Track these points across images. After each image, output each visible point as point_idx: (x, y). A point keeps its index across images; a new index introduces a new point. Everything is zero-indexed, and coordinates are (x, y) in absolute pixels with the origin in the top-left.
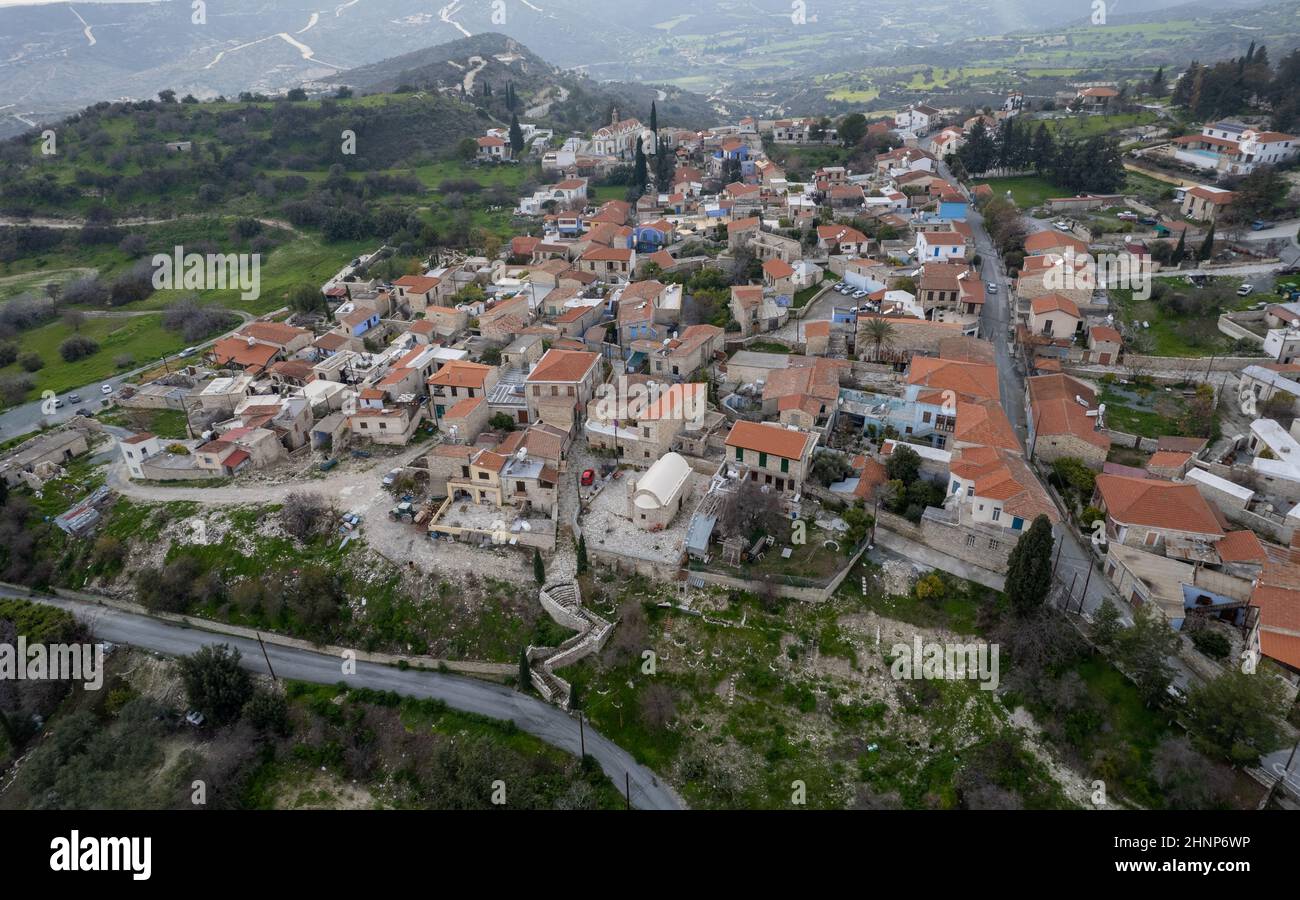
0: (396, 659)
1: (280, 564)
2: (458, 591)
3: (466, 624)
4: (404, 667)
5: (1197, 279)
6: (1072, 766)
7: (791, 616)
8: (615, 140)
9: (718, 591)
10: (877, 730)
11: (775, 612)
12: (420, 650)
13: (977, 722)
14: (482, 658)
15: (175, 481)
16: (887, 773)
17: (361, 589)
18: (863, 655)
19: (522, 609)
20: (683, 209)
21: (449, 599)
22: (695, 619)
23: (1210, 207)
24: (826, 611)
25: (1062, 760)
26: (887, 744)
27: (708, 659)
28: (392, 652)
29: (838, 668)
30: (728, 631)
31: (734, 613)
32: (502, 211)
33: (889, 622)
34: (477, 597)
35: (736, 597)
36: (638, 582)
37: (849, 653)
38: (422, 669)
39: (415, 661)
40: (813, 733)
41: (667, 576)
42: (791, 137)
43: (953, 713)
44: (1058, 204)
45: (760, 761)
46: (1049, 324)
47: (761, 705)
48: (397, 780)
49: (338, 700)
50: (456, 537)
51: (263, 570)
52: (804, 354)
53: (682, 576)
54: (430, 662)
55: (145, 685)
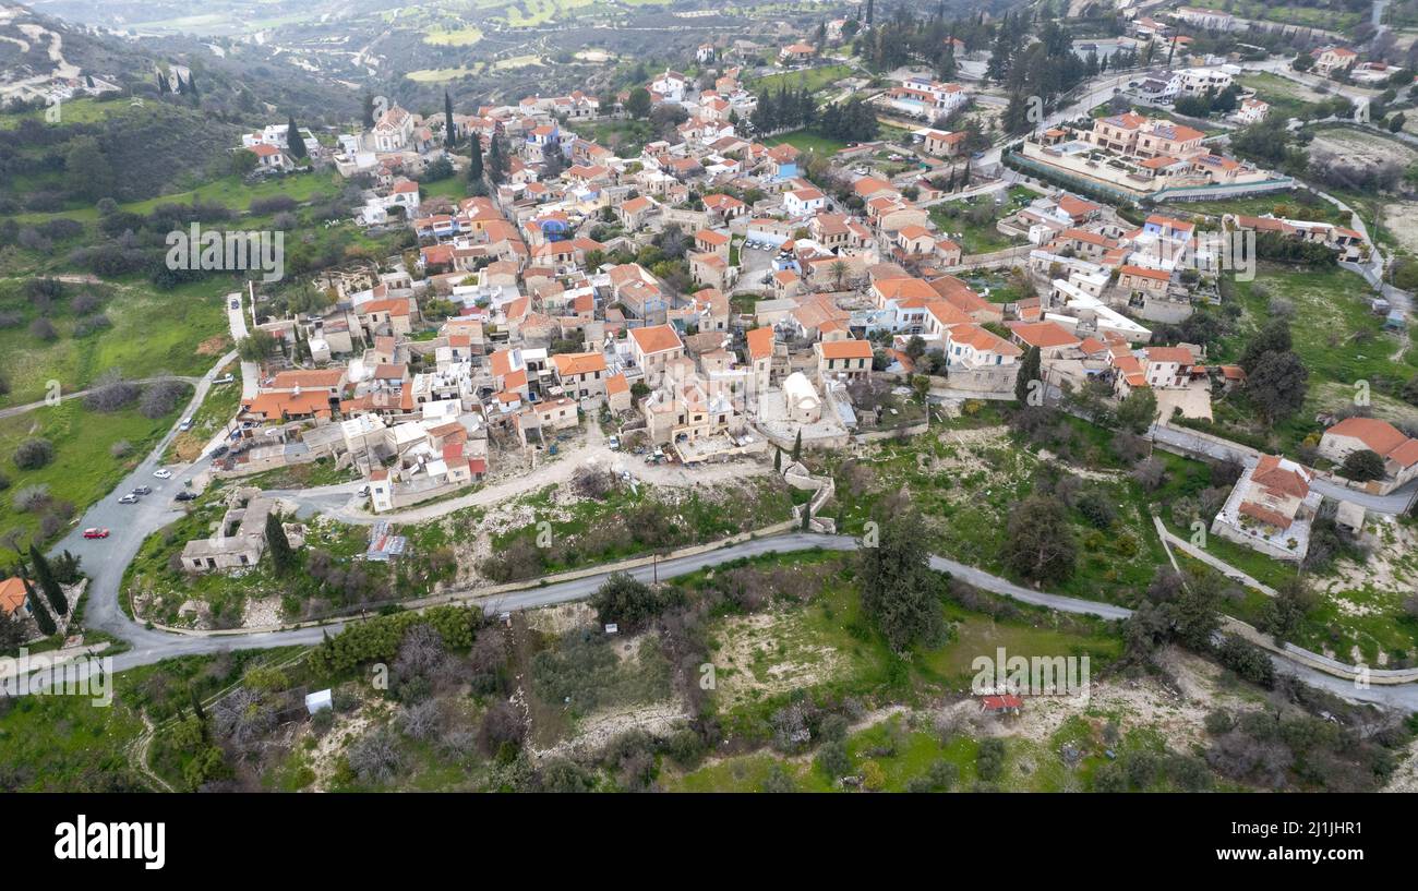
0: (722, 543)
1: (601, 517)
2: (737, 489)
3: (754, 507)
4: (729, 545)
5: (969, 199)
6: (1076, 466)
7: (915, 445)
8: (400, 134)
9: (873, 443)
10: (985, 485)
11: (906, 444)
12: (735, 531)
13: (1026, 464)
14: (773, 523)
15: (426, 501)
16: (1003, 501)
17: (674, 510)
18: (959, 451)
19: (779, 487)
20: (548, 197)
21: (738, 495)
22: (869, 462)
23: (945, 146)
24: (929, 436)
25: (1072, 464)
26: (993, 489)
27: (888, 481)
28: (719, 539)
29: (950, 462)
30: (888, 463)
31: (886, 452)
32: (342, 225)
33: (960, 432)
34: (752, 488)
35: (884, 443)
36: (830, 453)
37: (952, 453)
38: (741, 543)
39: (735, 540)
40: (957, 497)
41: (843, 443)
42: (578, 114)
43: (1013, 465)
44: (847, 153)
45: (943, 519)
46: (918, 245)
47: (925, 494)
48: (777, 602)
49: (710, 576)
50: (706, 461)
51: (587, 526)
52: (773, 298)
53: (852, 439)
54: (745, 536)
55: (551, 628)
